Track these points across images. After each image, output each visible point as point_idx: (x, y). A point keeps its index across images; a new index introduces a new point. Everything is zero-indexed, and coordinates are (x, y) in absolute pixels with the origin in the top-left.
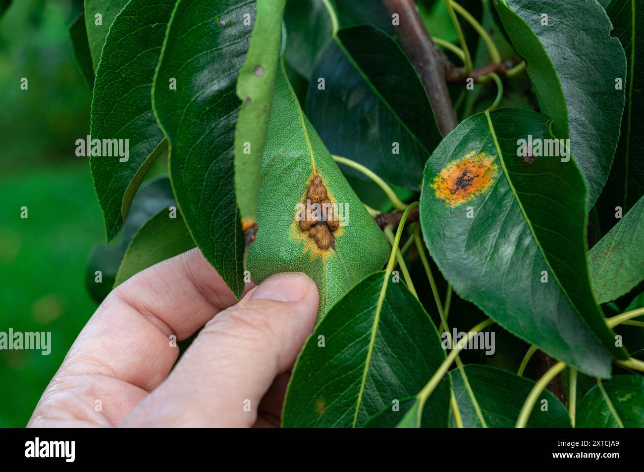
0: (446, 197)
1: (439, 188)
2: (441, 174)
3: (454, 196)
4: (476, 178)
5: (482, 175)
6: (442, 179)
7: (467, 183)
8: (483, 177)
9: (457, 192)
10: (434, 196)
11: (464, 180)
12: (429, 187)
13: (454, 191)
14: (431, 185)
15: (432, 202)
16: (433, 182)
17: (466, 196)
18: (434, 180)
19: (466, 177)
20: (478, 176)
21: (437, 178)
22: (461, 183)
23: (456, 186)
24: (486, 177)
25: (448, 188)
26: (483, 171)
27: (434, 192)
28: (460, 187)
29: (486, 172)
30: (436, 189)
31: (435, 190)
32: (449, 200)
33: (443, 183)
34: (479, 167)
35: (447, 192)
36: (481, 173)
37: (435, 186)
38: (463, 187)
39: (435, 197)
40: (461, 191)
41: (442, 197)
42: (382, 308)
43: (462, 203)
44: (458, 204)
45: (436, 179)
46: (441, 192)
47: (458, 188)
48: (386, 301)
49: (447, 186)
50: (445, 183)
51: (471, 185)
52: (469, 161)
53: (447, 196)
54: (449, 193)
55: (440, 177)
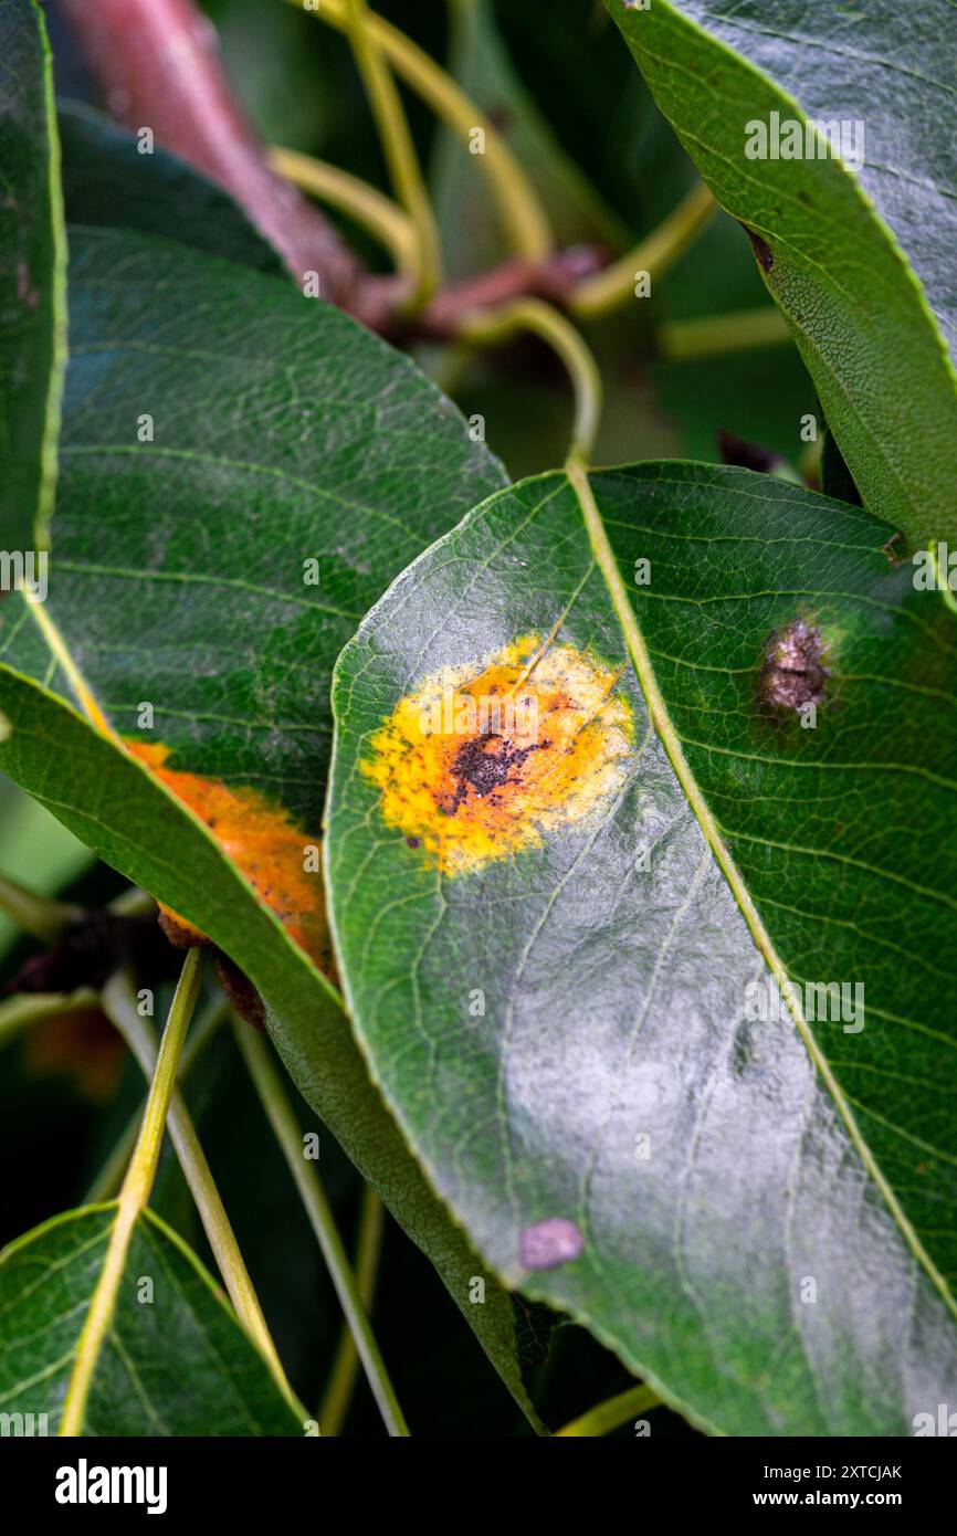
0: (421, 826)
1: (394, 782)
2: (397, 719)
3: (453, 825)
4: (541, 754)
5: (564, 743)
6: (404, 742)
7: (499, 770)
8: (570, 751)
9: (462, 809)
10: (377, 815)
11: (486, 757)
12: (357, 773)
13: (449, 803)
14: (363, 766)
15: (372, 840)
16: (370, 753)
17: (504, 830)
18: (374, 743)
19: (493, 743)
20: (545, 745)
21: (383, 738)
22: (476, 769)
23: (454, 781)
24: (581, 750)
25: (425, 785)
26: (568, 724)
27: (375, 799)
28: (470, 787)
29: (583, 729)
30: (383, 783)
31: (380, 790)
32: (435, 837)
33: (409, 762)
34: (554, 708)
35: (424, 802)
36: (560, 732)
37: (380, 773)
38: (485, 787)
39: (383, 821)
40: (477, 803)
41: (408, 822)
42: (99, 1373)
43: (487, 859)
44: (470, 862)
45: (381, 742)
46: (403, 800)
47: (462, 791)
48: (116, 1339)
49: (422, 776)
50: (416, 763)
51: (517, 781)
52: (513, 675)
53: (425, 821)
54: (432, 808)
55: (396, 734)
